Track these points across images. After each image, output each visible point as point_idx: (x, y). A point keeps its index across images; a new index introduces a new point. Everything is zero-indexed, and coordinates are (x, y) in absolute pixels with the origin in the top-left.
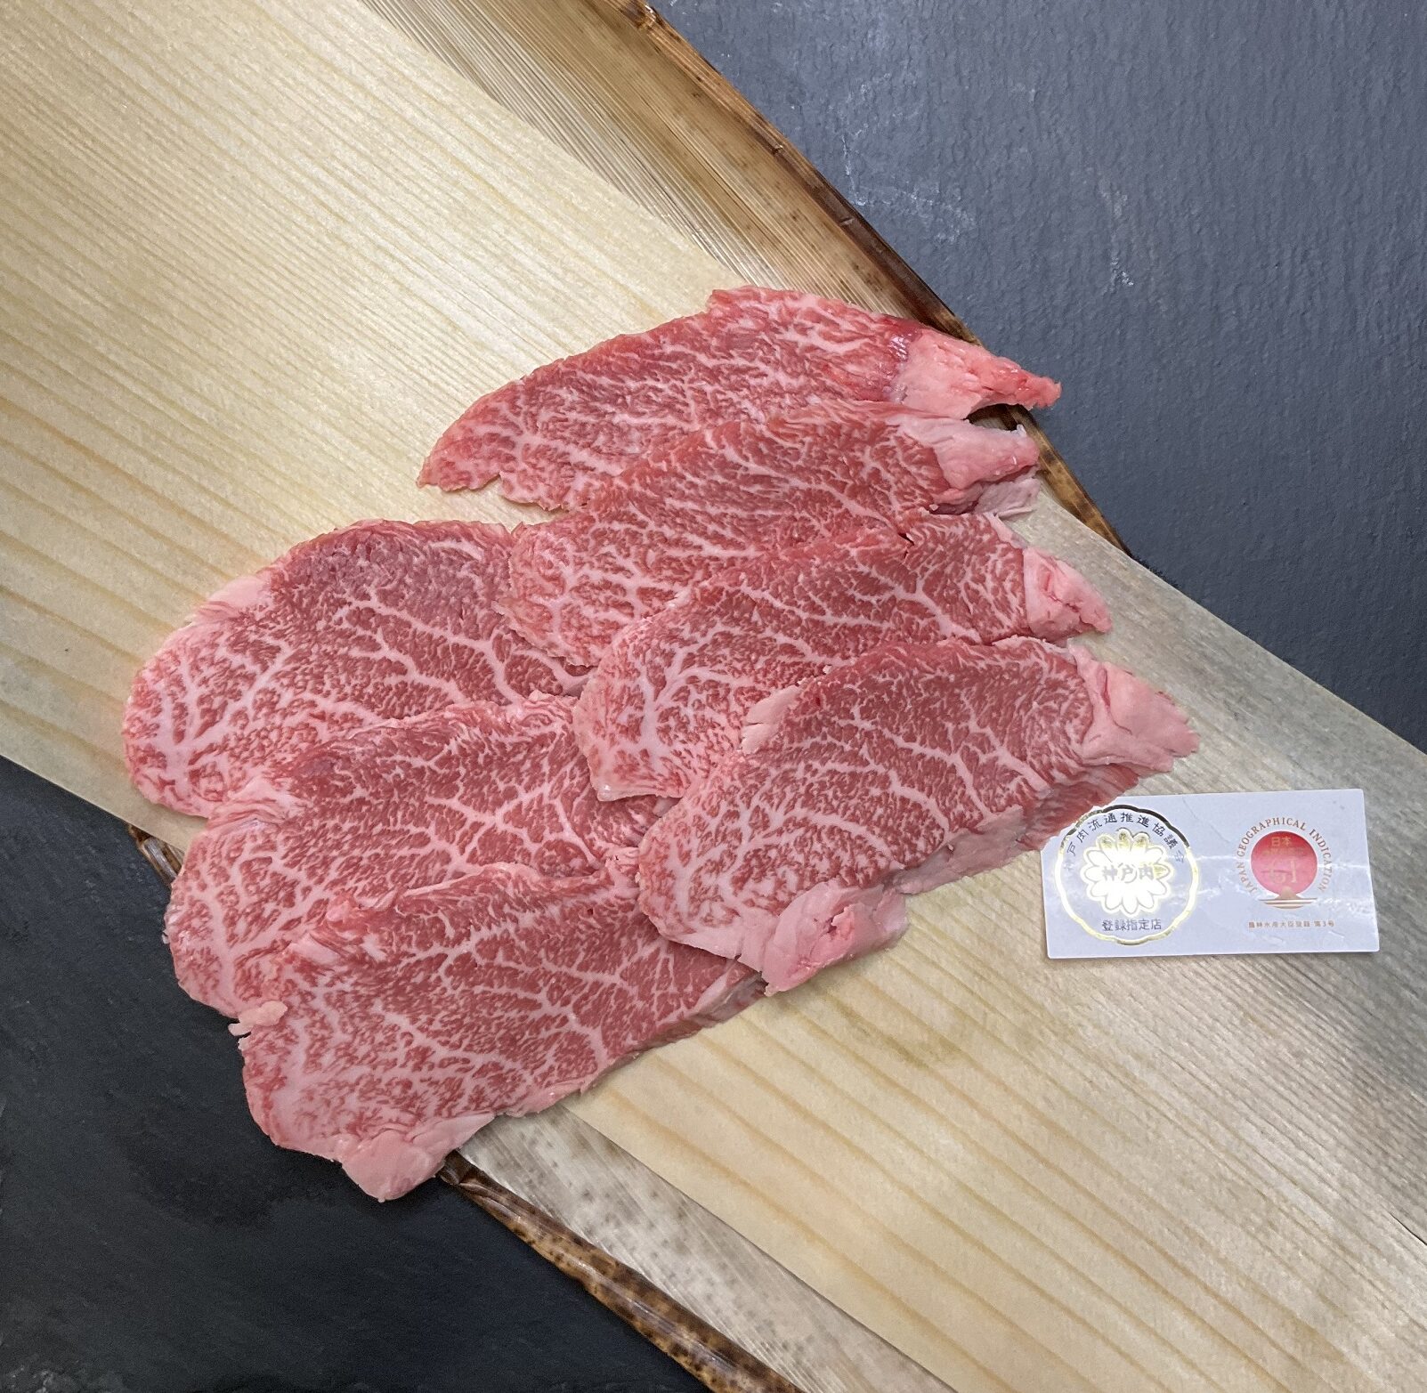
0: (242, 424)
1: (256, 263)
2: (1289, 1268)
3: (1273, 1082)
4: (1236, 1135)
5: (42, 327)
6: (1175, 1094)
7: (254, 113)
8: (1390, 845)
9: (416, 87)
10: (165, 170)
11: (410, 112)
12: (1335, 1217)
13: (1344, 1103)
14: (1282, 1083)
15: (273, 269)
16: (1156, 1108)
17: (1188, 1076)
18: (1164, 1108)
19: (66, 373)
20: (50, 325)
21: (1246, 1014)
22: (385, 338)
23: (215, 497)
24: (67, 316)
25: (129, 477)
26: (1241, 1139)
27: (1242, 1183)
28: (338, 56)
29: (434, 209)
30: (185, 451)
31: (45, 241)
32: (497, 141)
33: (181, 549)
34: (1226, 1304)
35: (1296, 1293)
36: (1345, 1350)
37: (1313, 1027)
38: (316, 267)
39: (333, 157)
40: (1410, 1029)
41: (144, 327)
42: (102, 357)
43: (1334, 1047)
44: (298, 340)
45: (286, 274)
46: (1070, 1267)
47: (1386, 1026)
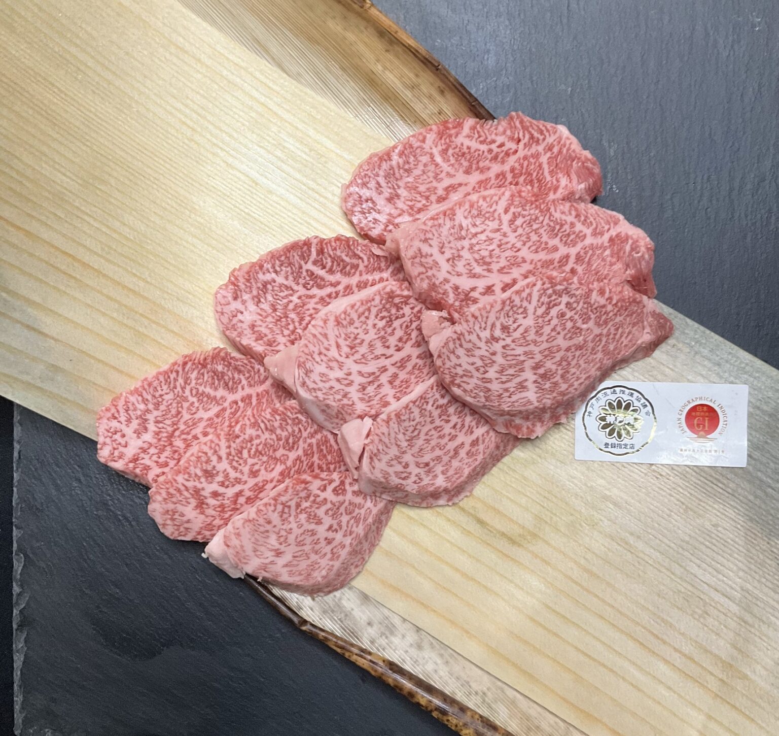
0: (151, 240)
1: (152, 156)
2: (717, 634)
3: (703, 540)
4: (685, 569)
5: (47, 194)
6: (652, 551)
7: (145, 77)
8: (757, 415)
9: (228, 59)
10: (102, 108)
11: (225, 73)
12: (739, 606)
13: (741, 549)
14: (708, 541)
15: (161, 159)
16: (642, 559)
17: (658, 541)
18: (646, 558)
19: (60, 217)
20: (50, 192)
21: (687, 507)
22: (221, 191)
23: (140, 278)
24: (59, 188)
25: (96, 270)
26: (688, 571)
27: (690, 593)
28: (187, 44)
29: (241, 122)
30: (123, 255)
31: (44, 149)
32: (271, 85)
33: (126, 306)
34: (685, 655)
35: (722, 647)
36: (749, 673)
37: (722, 510)
38: (183, 156)
39: (188, 98)
40: (772, 508)
41: (98, 192)
42: (78, 208)
43: (733, 520)
44: (177, 195)
45: (168, 160)
46: (604, 643)
47: (760, 507)
